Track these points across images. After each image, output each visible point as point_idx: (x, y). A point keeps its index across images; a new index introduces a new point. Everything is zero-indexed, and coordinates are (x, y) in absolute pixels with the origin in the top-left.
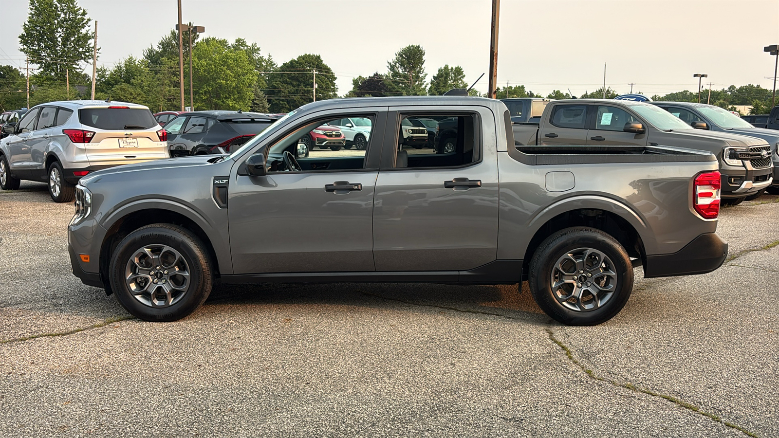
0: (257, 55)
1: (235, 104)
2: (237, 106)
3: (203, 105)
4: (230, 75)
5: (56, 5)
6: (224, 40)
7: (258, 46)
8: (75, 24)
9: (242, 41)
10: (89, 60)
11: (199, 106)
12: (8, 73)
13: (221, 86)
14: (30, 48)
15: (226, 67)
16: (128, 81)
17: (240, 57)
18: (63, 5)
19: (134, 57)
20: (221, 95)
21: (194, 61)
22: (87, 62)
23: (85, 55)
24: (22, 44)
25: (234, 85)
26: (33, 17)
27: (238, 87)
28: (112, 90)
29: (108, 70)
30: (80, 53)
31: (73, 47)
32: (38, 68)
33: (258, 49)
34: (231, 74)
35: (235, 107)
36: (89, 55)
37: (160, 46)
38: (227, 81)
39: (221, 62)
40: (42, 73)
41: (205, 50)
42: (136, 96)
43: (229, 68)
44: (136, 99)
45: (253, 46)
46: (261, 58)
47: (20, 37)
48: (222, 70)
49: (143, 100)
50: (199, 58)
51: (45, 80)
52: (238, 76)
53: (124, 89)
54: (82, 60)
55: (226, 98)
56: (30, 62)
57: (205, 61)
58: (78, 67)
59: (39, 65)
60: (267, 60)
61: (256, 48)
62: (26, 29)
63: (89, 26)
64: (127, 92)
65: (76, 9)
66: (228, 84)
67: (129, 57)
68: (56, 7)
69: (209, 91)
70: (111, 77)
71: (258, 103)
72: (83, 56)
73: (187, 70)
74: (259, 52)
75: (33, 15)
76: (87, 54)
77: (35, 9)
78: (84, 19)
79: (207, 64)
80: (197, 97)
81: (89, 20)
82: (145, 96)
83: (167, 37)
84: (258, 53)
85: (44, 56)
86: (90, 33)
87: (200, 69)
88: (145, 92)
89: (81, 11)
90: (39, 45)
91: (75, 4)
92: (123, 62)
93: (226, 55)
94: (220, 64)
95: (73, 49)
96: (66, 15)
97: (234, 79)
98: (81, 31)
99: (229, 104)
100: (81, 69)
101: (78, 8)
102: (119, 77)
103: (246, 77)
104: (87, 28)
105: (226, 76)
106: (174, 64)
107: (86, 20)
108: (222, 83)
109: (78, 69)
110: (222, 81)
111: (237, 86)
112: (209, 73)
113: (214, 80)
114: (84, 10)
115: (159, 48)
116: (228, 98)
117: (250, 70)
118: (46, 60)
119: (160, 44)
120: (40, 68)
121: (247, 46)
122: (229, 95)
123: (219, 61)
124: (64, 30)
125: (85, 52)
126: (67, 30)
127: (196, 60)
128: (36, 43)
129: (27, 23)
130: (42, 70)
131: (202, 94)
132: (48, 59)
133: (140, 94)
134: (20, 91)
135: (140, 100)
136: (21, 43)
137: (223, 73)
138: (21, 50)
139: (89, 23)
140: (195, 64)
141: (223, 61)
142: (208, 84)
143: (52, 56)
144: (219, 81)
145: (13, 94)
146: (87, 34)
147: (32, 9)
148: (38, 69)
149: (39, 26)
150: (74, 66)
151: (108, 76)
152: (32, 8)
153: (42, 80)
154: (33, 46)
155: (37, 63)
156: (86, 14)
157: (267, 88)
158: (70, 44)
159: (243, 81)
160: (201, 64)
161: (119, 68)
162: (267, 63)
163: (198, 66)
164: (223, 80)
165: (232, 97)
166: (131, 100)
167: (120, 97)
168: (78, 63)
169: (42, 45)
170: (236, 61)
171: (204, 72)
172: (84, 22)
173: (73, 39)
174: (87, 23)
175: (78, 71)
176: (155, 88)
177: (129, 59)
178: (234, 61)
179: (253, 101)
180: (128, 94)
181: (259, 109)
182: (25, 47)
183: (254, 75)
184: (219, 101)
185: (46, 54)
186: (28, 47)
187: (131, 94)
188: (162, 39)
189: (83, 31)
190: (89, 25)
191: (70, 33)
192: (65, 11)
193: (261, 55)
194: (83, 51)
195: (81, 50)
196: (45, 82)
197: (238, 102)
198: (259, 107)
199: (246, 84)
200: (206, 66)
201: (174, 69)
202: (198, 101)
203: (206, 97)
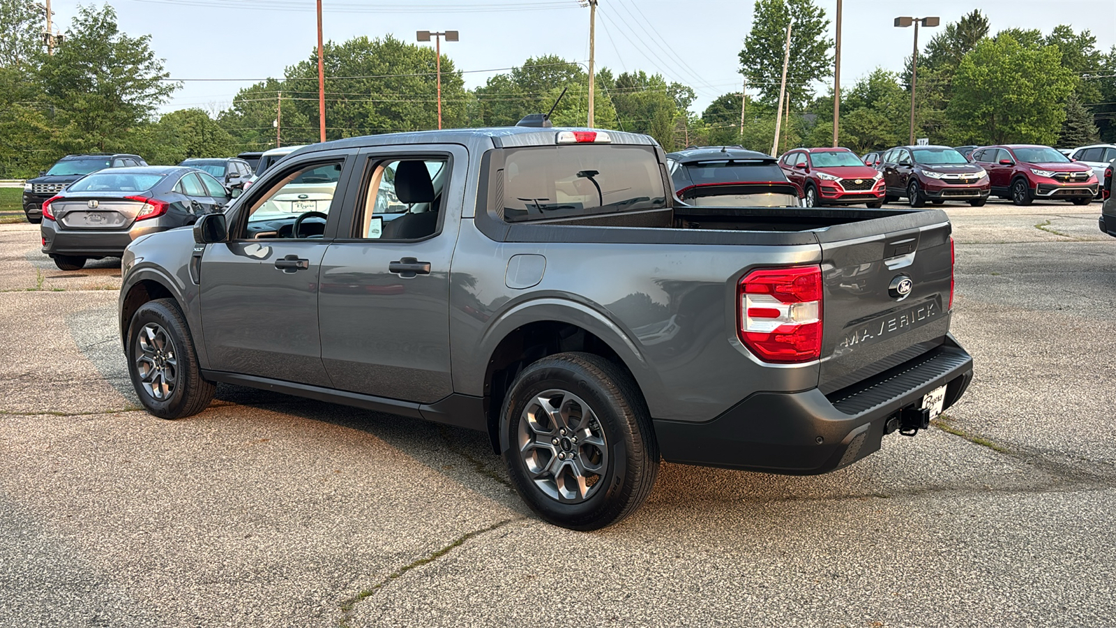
0: (1089, 49)
1: (1031, 130)
2: (1034, 134)
3: (979, 134)
4: (1026, 86)
5: (786, 7)
6: (1035, 30)
7: (1092, 35)
8: (808, 31)
9: (1065, 30)
10: (823, 78)
11: (971, 136)
12: (736, 101)
13: (1009, 104)
14: (751, 68)
15: (1020, 74)
16: (869, 105)
17: (1047, 56)
18: (795, 6)
19: (883, 70)
20: (1010, 118)
21: (969, 68)
22: (821, 81)
23: (820, 71)
24: (742, 64)
25: (1032, 100)
26: (757, 27)
27: (1039, 104)
28: (845, 118)
29: (845, 89)
30: (813, 70)
31: (803, 61)
32: (759, 93)
33: (1093, 39)
34: (1028, 84)
35: (1031, 135)
36: (824, 71)
37: (928, 49)
38: (1020, 95)
39: (1013, 66)
40: (764, 99)
41: (989, 51)
42: (877, 124)
43: (1026, 74)
44: (877, 129)
45: (1082, 35)
46: (1095, 53)
47: (739, 55)
48: (1014, 78)
49: (886, 131)
50: (978, 64)
51: (765, 109)
52: (1039, 86)
53: (861, 116)
54: (815, 79)
55: (1018, 122)
56: (749, 86)
57: (987, 66)
58: (808, 88)
59: (760, 89)
60: (1108, 55)
61: (1088, 38)
62: (748, 44)
63: (826, 31)
64: (865, 120)
65: (812, 9)
66: (1022, 99)
67: (875, 70)
68: (787, 11)
69: (989, 111)
70: (848, 100)
71: (1075, 127)
72: (816, 73)
73: (957, 83)
74: (1093, 45)
75: (757, 24)
76: (822, 69)
77: (761, 16)
78: (821, 22)
79: (989, 71)
80: (970, 123)
81: (827, 22)
82: (890, 125)
83: (940, 36)
84: (1091, 46)
85: (766, 77)
86: (827, 41)
87: (977, 80)
88: (891, 119)
89: (818, 12)
90: (762, 63)
91: (810, 3)
92: (868, 77)
93: (1023, 55)
94: (1011, 69)
95: (803, 64)
96: (798, 19)
97: (1033, 92)
98: (815, 39)
99: (1021, 131)
100: (812, 90)
101: (814, 7)
102: (859, 99)
103: (1054, 87)
104: (823, 34)
105: (1020, 88)
106: (937, 74)
107: (824, 23)
108: (1011, 98)
109: (808, 91)
110: (1011, 96)
111: (1036, 103)
112: (990, 85)
113: (1000, 95)
114: (822, 10)
115: (926, 52)
116: (1021, 122)
117: (1064, 74)
118: (769, 82)
119: (928, 47)
120: (762, 93)
121: (1074, 37)
122: (1022, 117)
123: (1011, 64)
124: (794, 40)
125: (819, 67)
126: (797, 40)
127: (972, 66)
128: (758, 60)
129: (750, 35)
130: (763, 95)
131: (978, 117)
132: (771, 80)
133: (882, 122)
134: (733, 125)
135: (882, 130)
136: (742, 62)
137: (1014, 82)
138: (741, 72)
139: (828, 27)
140: (970, 73)
141: (1016, 65)
142: (989, 101)
143: (776, 75)
144: (1007, 96)
145: (727, 129)
146: (823, 42)
147: (756, 17)
148: (759, 95)
149: (763, 38)
150: (803, 87)
151: (844, 99)
152: (757, 14)
153: (761, 109)
154: (755, 65)
155: (758, 87)
156: (824, 14)
157: (1102, 101)
158: (801, 58)
159: (1049, 94)
160: (980, 72)
161: (861, 85)
162: (1108, 61)
163: (974, 76)
164: (1013, 94)
165: (1027, 120)
166: (870, 130)
167: (854, 127)
168: (809, 82)
169: (766, 62)
170: (1040, 62)
171: (984, 84)
172: (821, 26)
173: (804, 51)
174: (824, 26)
175: (809, 93)
176: (906, 113)
177: (876, 72)
178: (1035, 63)
179: (1065, 124)
180: (866, 122)
181: (1076, 137)
182: (746, 67)
183: (1069, 83)
184: (1005, 127)
185: (769, 74)
186: (749, 67)
187: (870, 122)
188: (932, 39)
189: (818, 38)
190: (826, 29)
191: (800, 43)
192: (797, 14)
193: (1096, 49)
194: (816, 67)
195: (814, 64)
196: (765, 112)
197: (1037, 127)
198: (1076, 133)
199: (1052, 98)
200: (988, 75)
201: (936, 83)
202: (972, 129)
203: (984, 122)
